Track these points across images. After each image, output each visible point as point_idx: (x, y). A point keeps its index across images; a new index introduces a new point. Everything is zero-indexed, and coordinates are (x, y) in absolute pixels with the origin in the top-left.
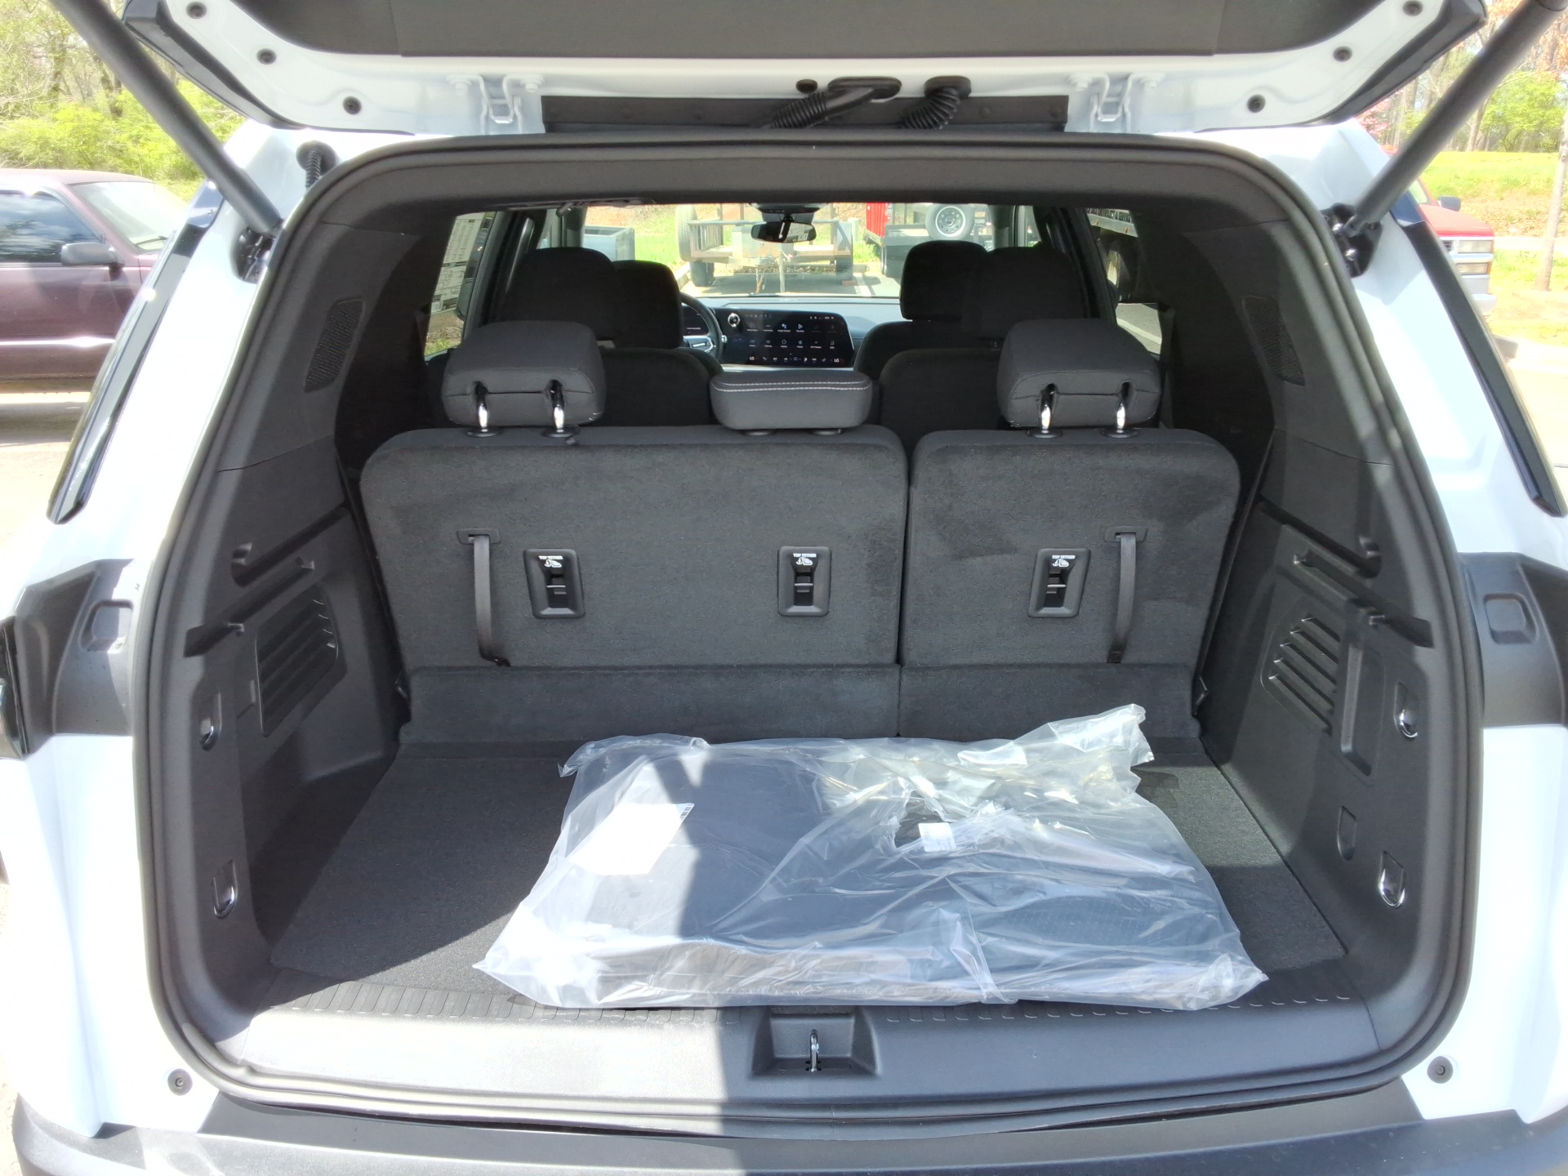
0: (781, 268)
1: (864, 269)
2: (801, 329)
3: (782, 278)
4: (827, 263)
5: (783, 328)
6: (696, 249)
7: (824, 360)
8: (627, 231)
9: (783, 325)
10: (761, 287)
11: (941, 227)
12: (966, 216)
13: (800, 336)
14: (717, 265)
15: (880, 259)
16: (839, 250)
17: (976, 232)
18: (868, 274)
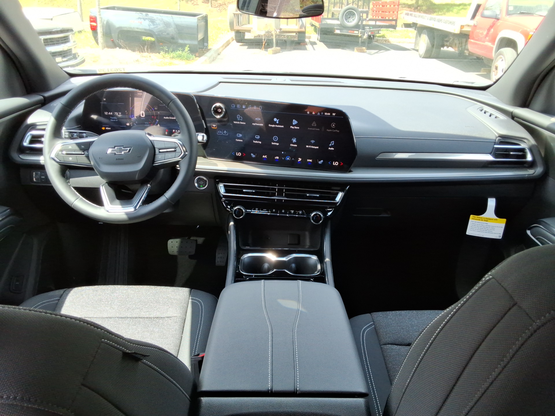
0: (274, 36)
1: (310, 37)
2: (296, 125)
3: (274, 41)
4: (294, 34)
5: (275, 123)
6: (237, 25)
7: (321, 162)
8: (204, 14)
9: (275, 119)
10: (265, 44)
11: (346, 20)
12: (357, 15)
13: (294, 133)
14: (246, 33)
15: (317, 34)
16: (300, 28)
17: (362, 22)
18: (311, 40)
